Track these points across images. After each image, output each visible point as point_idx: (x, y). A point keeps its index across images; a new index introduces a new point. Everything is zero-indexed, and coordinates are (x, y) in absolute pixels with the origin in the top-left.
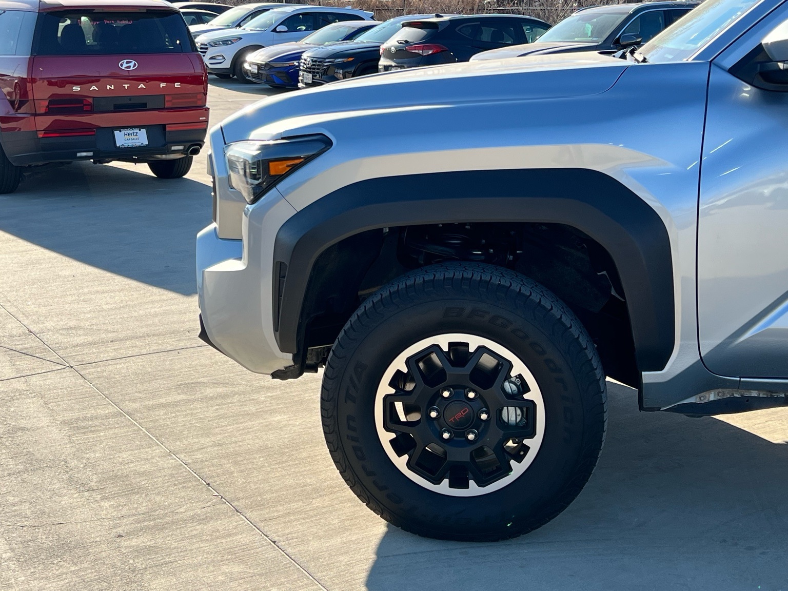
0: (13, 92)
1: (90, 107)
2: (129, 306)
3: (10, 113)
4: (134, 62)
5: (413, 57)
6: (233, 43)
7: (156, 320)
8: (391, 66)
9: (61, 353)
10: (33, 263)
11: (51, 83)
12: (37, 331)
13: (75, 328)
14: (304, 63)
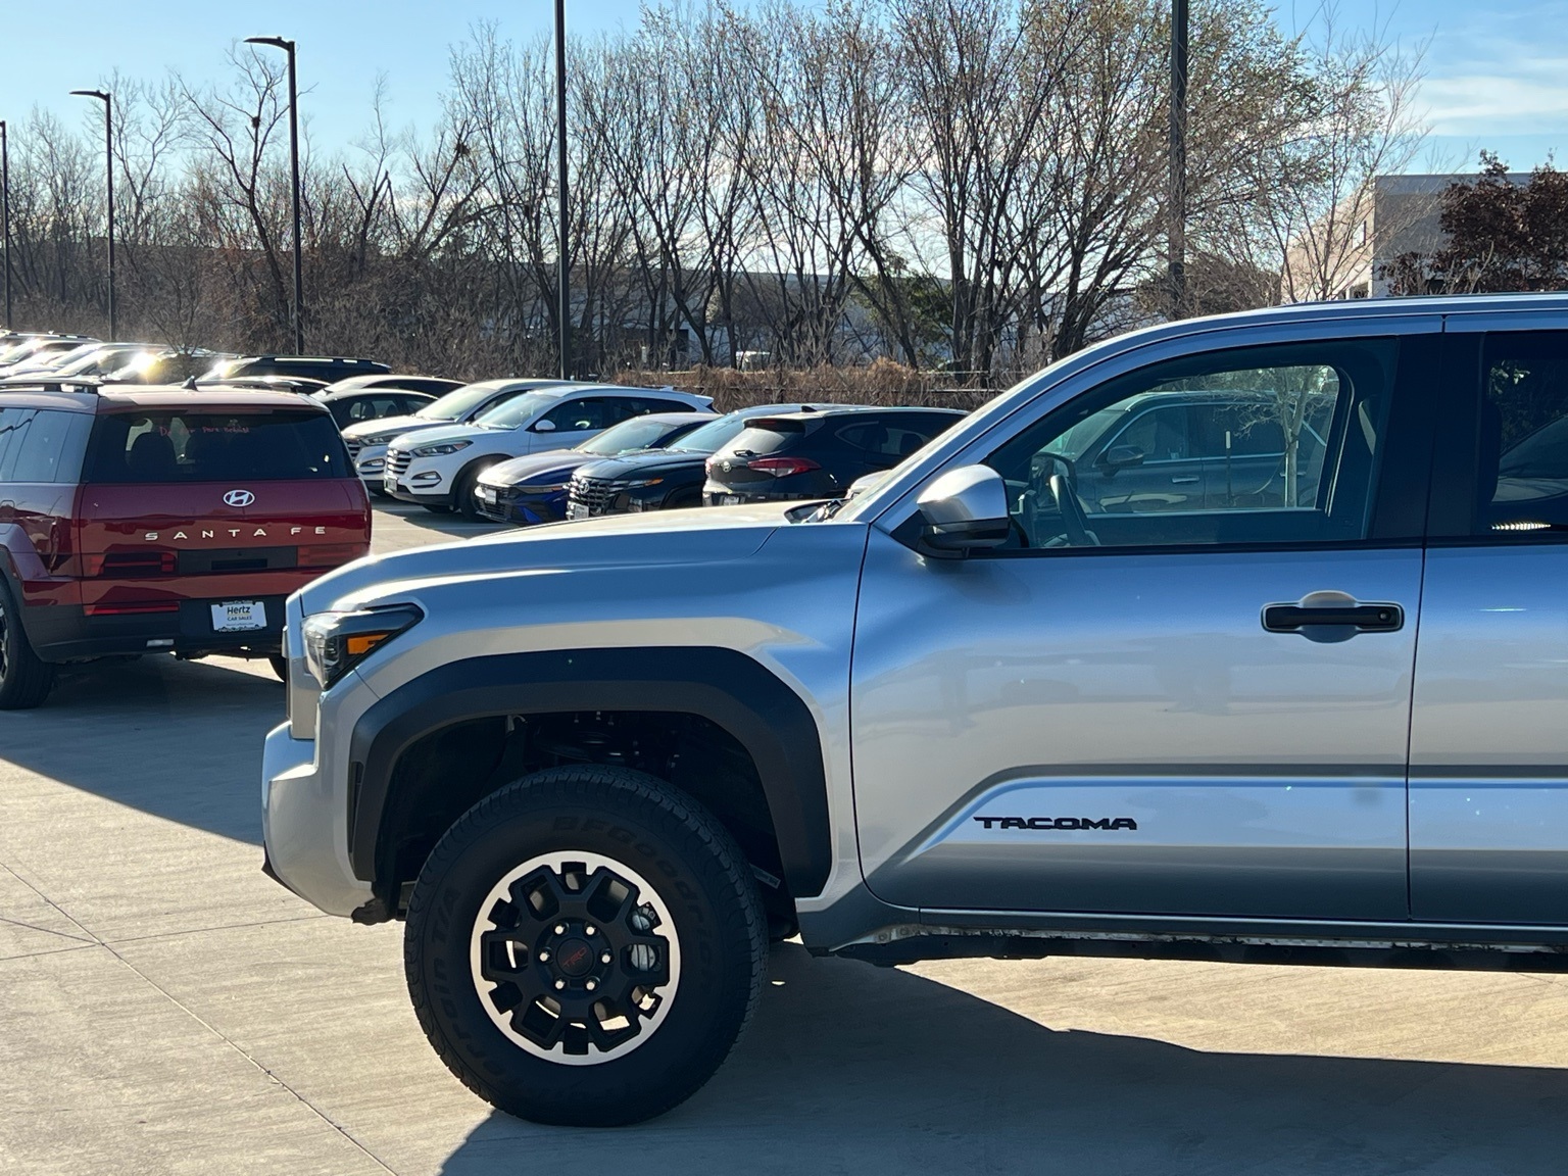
0: (47, 540)
1: (172, 566)
2: (201, 868)
3: (41, 576)
4: (248, 493)
5: (762, 480)
6: (456, 450)
7: (238, 887)
8: (725, 494)
9: (90, 927)
10: (61, 811)
11: (111, 527)
12: (58, 900)
13: (115, 896)
14: (577, 489)
